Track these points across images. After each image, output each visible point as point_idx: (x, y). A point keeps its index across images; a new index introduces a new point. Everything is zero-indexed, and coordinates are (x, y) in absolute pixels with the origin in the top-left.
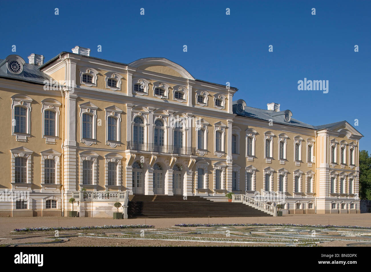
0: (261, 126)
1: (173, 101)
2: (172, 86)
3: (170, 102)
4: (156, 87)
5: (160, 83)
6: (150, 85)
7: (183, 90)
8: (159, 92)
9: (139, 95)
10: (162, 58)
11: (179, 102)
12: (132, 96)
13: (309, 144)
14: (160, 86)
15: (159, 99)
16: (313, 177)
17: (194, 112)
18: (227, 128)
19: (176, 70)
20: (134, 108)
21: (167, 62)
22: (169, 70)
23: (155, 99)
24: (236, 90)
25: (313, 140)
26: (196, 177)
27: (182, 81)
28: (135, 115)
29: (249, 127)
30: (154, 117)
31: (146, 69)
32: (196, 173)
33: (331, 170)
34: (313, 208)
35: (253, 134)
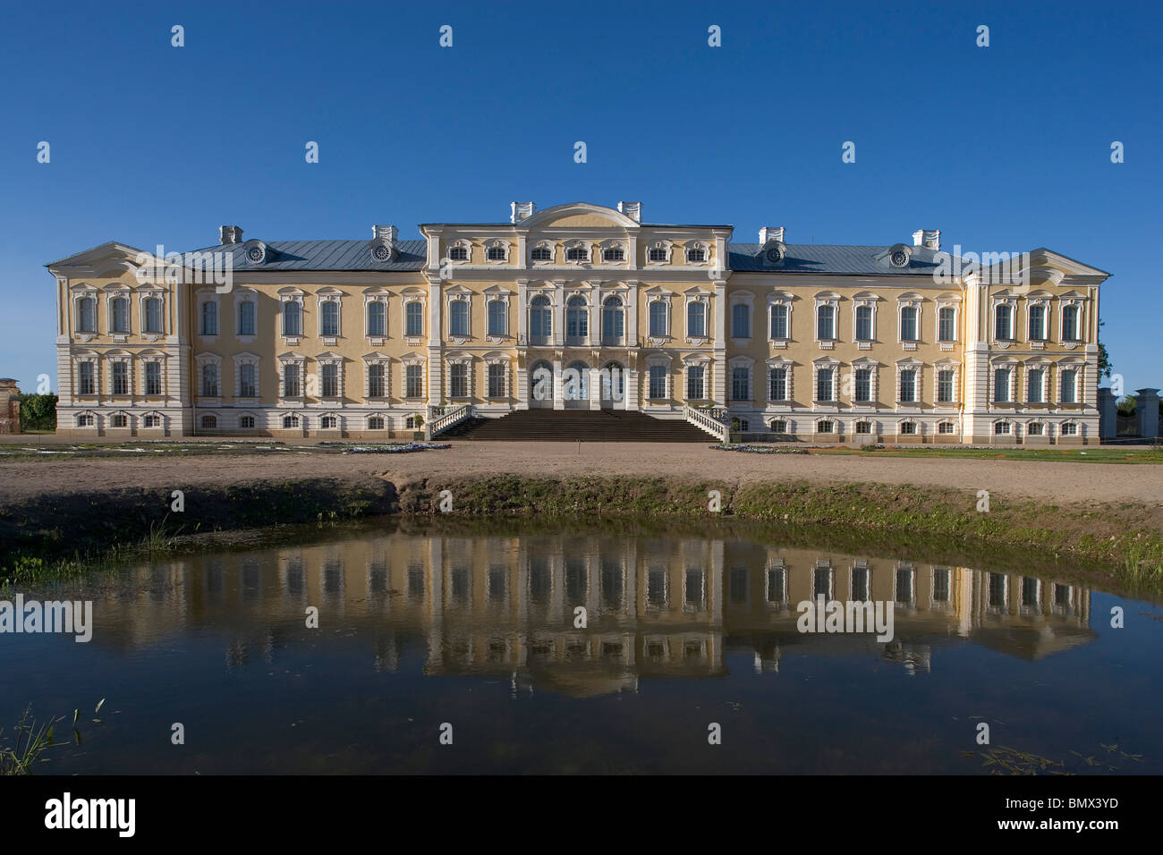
0: (807, 284)
1: (601, 265)
2: (598, 242)
3: (594, 267)
4: (569, 248)
5: (575, 242)
6: (558, 247)
7: (620, 245)
8: (577, 254)
9: (540, 265)
10: (576, 204)
11: (613, 265)
12: (524, 267)
13: (944, 305)
14: (576, 247)
15: (574, 265)
16: (957, 371)
17: (641, 277)
18: (713, 295)
19: (606, 216)
20: (529, 284)
21: (587, 207)
22: (594, 219)
23: (567, 267)
24: (731, 229)
25: (958, 298)
26: (647, 381)
27: (618, 231)
28: (533, 294)
29: (777, 289)
30: (565, 294)
31: (552, 225)
32: (647, 374)
33: (994, 355)
34: (954, 433)
35: (788, 299)
